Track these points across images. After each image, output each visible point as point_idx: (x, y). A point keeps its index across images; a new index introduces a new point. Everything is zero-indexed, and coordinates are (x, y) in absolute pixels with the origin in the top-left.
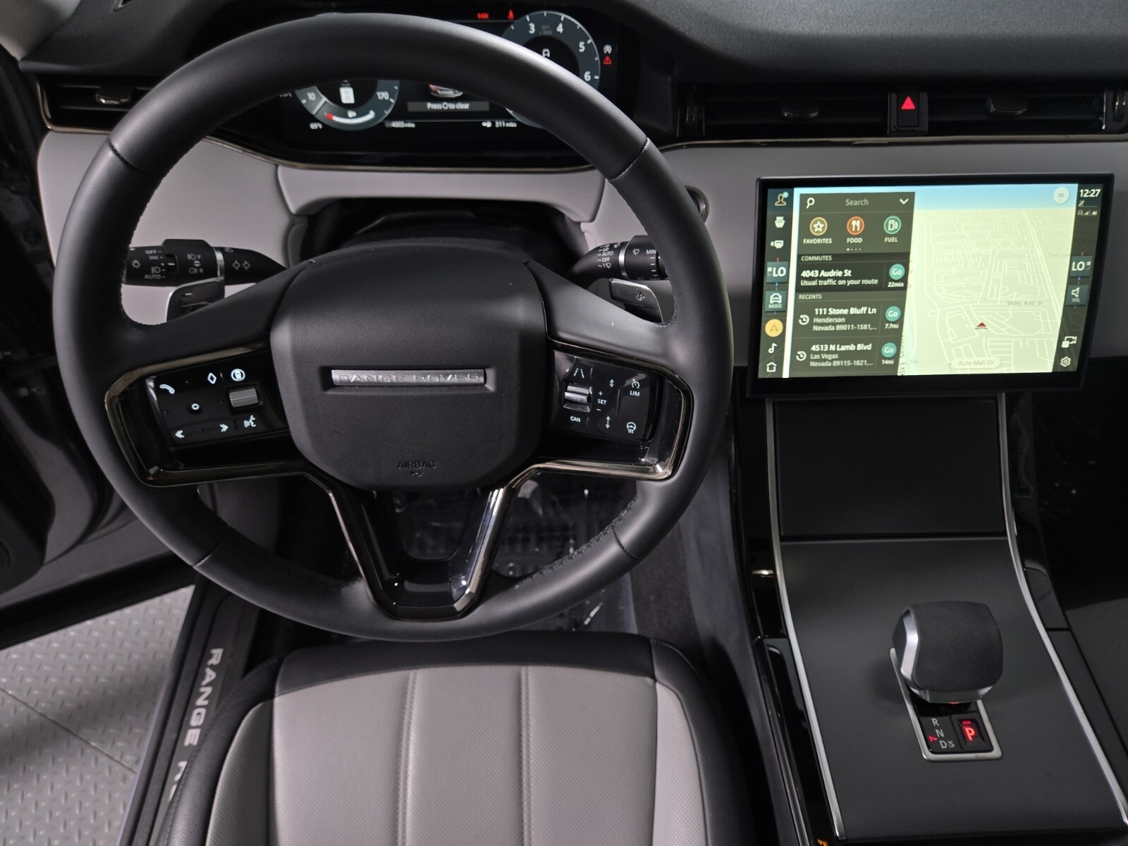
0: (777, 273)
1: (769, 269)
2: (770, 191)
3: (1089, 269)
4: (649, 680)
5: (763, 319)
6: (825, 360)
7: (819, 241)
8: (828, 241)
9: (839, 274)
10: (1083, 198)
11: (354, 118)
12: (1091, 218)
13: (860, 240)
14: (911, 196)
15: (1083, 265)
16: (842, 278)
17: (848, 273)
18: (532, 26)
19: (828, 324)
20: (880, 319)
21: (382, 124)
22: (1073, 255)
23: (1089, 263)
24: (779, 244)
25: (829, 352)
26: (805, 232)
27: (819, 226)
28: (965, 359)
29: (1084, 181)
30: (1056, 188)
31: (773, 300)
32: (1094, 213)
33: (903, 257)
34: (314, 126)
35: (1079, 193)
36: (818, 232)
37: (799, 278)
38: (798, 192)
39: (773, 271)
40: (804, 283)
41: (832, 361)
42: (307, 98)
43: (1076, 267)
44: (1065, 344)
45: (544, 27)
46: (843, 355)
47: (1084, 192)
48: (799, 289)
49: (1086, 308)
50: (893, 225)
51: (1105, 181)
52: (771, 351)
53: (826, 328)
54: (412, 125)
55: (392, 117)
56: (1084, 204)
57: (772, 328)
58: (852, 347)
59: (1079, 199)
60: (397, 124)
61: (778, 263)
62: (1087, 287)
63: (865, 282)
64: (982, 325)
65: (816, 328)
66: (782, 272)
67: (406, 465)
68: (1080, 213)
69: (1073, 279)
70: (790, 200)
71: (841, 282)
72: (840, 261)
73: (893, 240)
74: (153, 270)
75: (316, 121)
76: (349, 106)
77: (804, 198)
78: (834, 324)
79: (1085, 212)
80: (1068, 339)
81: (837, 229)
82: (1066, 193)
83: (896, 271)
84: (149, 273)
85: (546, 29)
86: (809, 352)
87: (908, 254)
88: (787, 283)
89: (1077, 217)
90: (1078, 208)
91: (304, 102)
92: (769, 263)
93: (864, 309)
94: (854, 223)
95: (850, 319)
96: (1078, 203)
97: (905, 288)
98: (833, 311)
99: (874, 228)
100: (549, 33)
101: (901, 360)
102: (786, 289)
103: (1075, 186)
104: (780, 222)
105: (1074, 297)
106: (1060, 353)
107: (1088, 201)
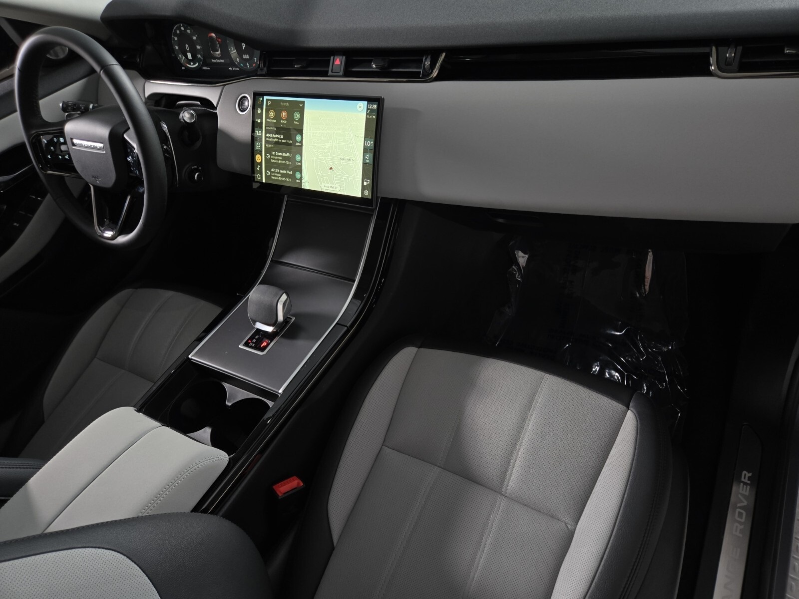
1: (256, 132)
2: (256, 97)
3: (372, 145)
5: (255, 153)
6: (276, 176)
7: (272, 120)
8: (275, 121)
9: (279, 136)
10: (369, 109)
11: (193, 65)
12: (372, 119)
13: (285, 122)
14: (303, 103)
15: (370, 143)
16: (280, 139)
17: (282, 137)
19: (276, 160)
20: (292, 159)
21: (201, 68)
22: (365, 138)
23: (372, 142)
24: (259, 121)
25: (277, 173)
26: (267, 117)
27: (272, 114)
28: (326, 185)
29: (370, 100)
30: (358, 103)
31: (257, 146)
32: (374, 117)
33: (301, 132)
34: (183, 68)
35: (367, 106)
36: (272, 116)
37: (266, 137)
38: (266, 98)
39: (258, 133)
40: (267, 139)
41: (279, 177)
43: (367, 144)
44: (365, 184)
46: (283, 175)
47: (370, 106)
48: (266, 142)
49: (372, 165)
50: (297, 116)
51: (378, 101)
52: (258, 169)
53: (275, 161)
54: (209, 69)
55: (203, 65)
56: (369, 112)
57: (258, 158)
58: (285, 172)
59: (368, 109)
60: (205, 68)
61: (258, 129)
62: (372, 155)
63: (288, 142)
64: (331, 168)
65: (272, 161)
66: (260, 133)
69: (366, 150)
70: (263, 101)
71: (280, 141)
72: (278, 132)
73: (297, 123)
75: (184, 66)
76: (190, 60)
77: (267, 100)
78: (278, 160)
79: (370, 116)
80: (366, 181)
81: (278, 116)
82: (363, 104)
83: (298, 138)
86: (271, 172)
87: (303, 130)
88: (262, 138)
89: (367, 119)
90: (367, 114)
91: (179, 58)
92: (256, 129)
93: (288, 154)
94: (284, 114)
95: (284, 158)
96: (367, 111)
97: (301, 146)
98: (278, 154)
99: (290, 117)
101: (303, 181)
102: (262, 141)
103: (366, 103)
104: (259, 111)
105: (367, 159)
106: (364, 188)
107: (372, 110)
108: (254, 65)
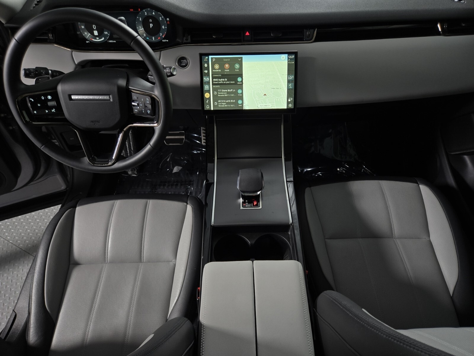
0: (206, 80)
1: (204, 79)
2: (203, 57)
3: (293, 78)
4: (185, 204)
5: (204, 93)
6: (223, 105)
7: (217, 71)
8: (220, 71)
9: (224, 80)
10: (289, 58)
11: (98, 39)
12: (292, 64)
13: (228, 70)
14: (242, 58)
15: (292, 77)
16: (225, 81)
17: (226, 80)
18: (146, 13)
19: (222, 94)
20: (236, 93)
21: (107, 41)
22: (288, 75)
23: (293, 77)
24: (206, 72)
25: (223, 102)
26: (213, 68)
27: (217, 66)
28: (261, 105)
29: (289, 53)
30: (281, 56)
31: (206, 87)
32: (293, 63)
33: (241, 75)
34: (87, 42)
35: (288, 57)
36: (217, 68)
37: (213, 81)
38: (210, 57)
39: (205, 79)
40: (214, 82)
41: (224, 105)
42: (85, 34)
43: (289, 78)
44: (289, 100)
45: (149, 13)
46: (227, 103)
47: (290, 57)
48: (213, 84)
49: (294, 90)
50: (237, 66)
51: (296, 54)
52: (207, 102)
53: (222, 95)
54: (115, 42)
55: (109, 39)
56: (289, 60)
57: (207, 95)
58: (230, 101)
59: (288, 58)
60: (110, 41)
61: (206, 77)
62: (293, 84)
63: (231, 82)
64: (265, 95)
65: (219, 95)
66: (208, 79)
67: (93, 122)
68: (289, 62)
69: (289, 82)
70: (208, 59)
71: (225, 82)
72: (223, 76)
73: (237, 70)
74: (32, 74)
75: (88, 40)
76: (96, 36)
77: (212, 58)
78: (224, 94)
79: (290, 62)
80: (290, 99)
81: (222, 67)
82: (285, 57)
83: (239, 79)
84: (31, 75)
85: (150, 14)
86: (218, 103)
87: (242, 74)
88: (210, 82)
89: (288, 64)
90: (288, 61)
91: (84, 35)
92: (204, 77)
93: (232, 90)
94: (226, 66)
95: (228, 93)
96: (288, 60)
97: (242, 84)
98: (223, 91)
99: (232, 67)
100: (151, 15)
101: (244, 105)
102: (210, 84)
103: (287, 55)
104: (206, 65)
105: (290, 87)
106: (288, 103)
107: (291, 59)
108: (159, 38)
